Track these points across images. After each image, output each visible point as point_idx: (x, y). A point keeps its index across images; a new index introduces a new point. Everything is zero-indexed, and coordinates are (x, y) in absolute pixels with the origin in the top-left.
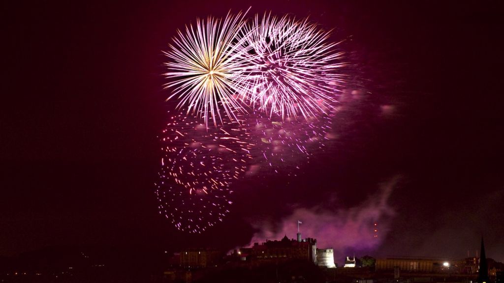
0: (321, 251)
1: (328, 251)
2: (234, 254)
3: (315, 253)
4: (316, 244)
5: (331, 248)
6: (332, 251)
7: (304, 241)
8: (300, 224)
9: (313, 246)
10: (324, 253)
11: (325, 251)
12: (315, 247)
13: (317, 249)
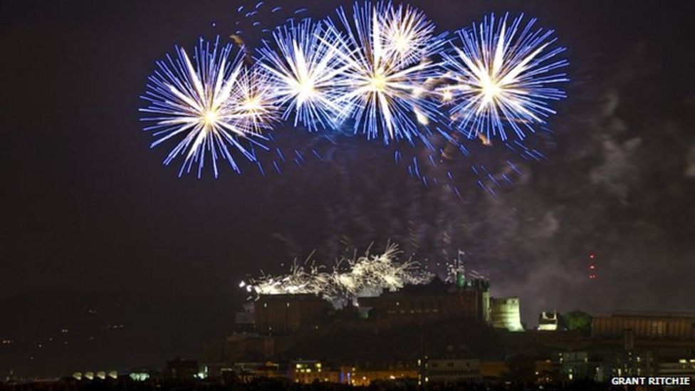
0: (498, 303)
1: (510, 301)
2: (348, 307)
3: (488, 305)
4: (488, 289)
5: (516, 297)
6: (517, 301)
7: (469, 284)
8: (461, 255)
9: (484, 294)
10: (503, 306)
11: (505, 302)
12: (487, 296)
13: (491, 299)
